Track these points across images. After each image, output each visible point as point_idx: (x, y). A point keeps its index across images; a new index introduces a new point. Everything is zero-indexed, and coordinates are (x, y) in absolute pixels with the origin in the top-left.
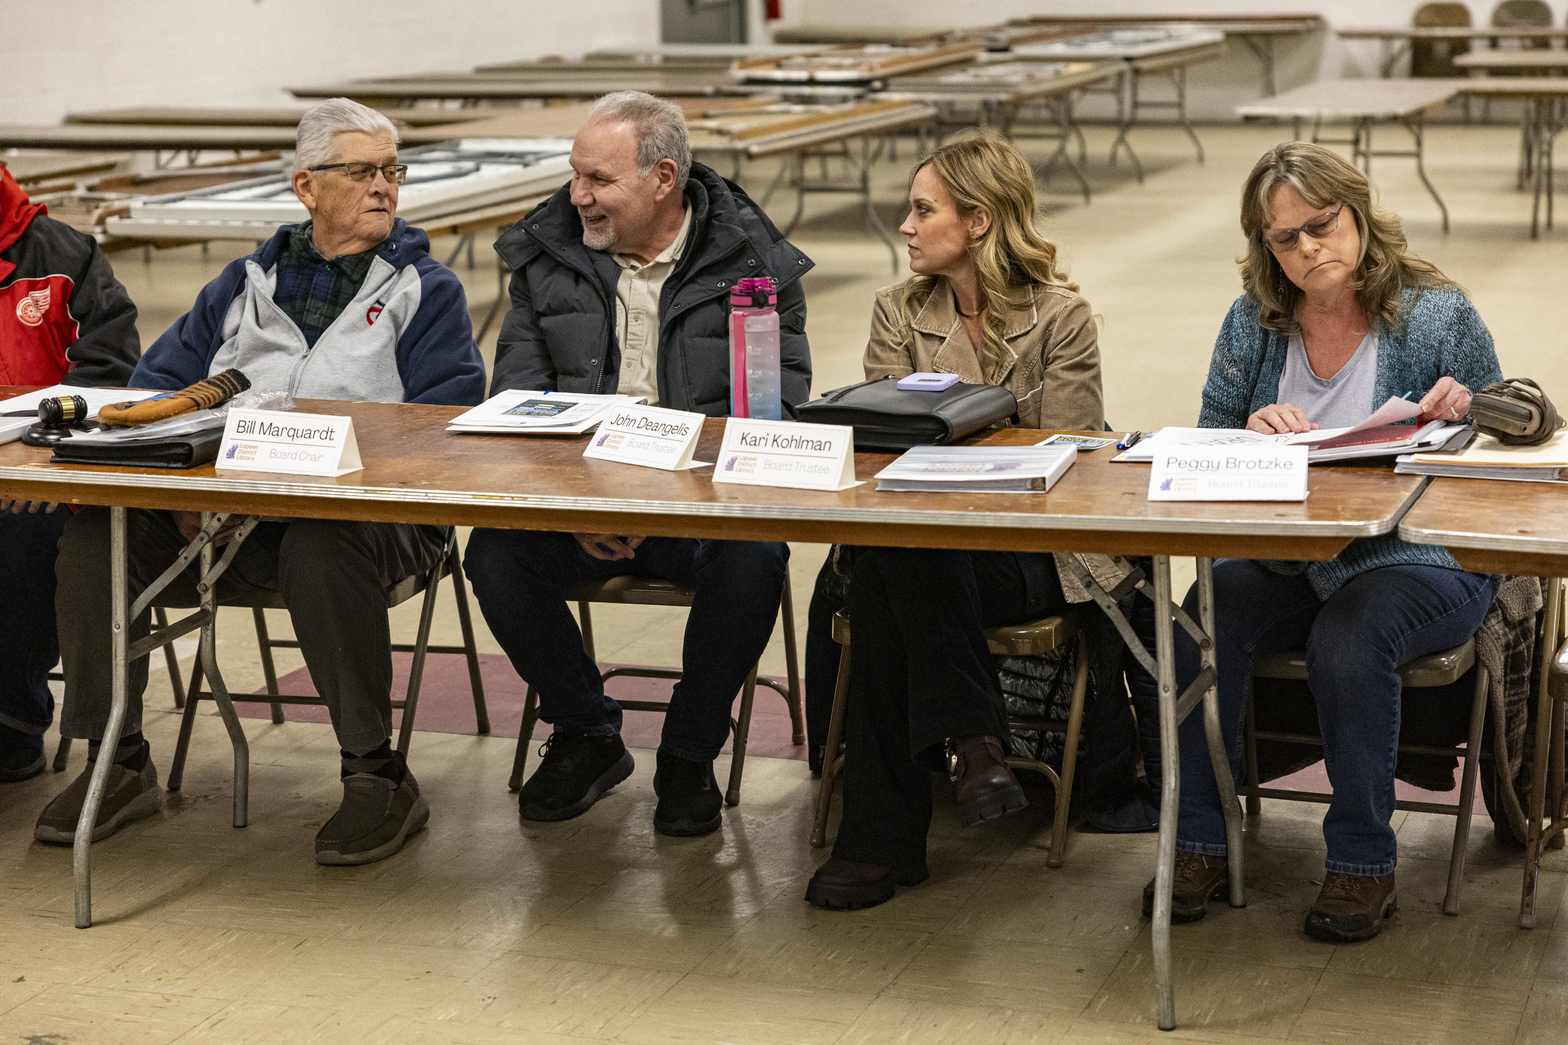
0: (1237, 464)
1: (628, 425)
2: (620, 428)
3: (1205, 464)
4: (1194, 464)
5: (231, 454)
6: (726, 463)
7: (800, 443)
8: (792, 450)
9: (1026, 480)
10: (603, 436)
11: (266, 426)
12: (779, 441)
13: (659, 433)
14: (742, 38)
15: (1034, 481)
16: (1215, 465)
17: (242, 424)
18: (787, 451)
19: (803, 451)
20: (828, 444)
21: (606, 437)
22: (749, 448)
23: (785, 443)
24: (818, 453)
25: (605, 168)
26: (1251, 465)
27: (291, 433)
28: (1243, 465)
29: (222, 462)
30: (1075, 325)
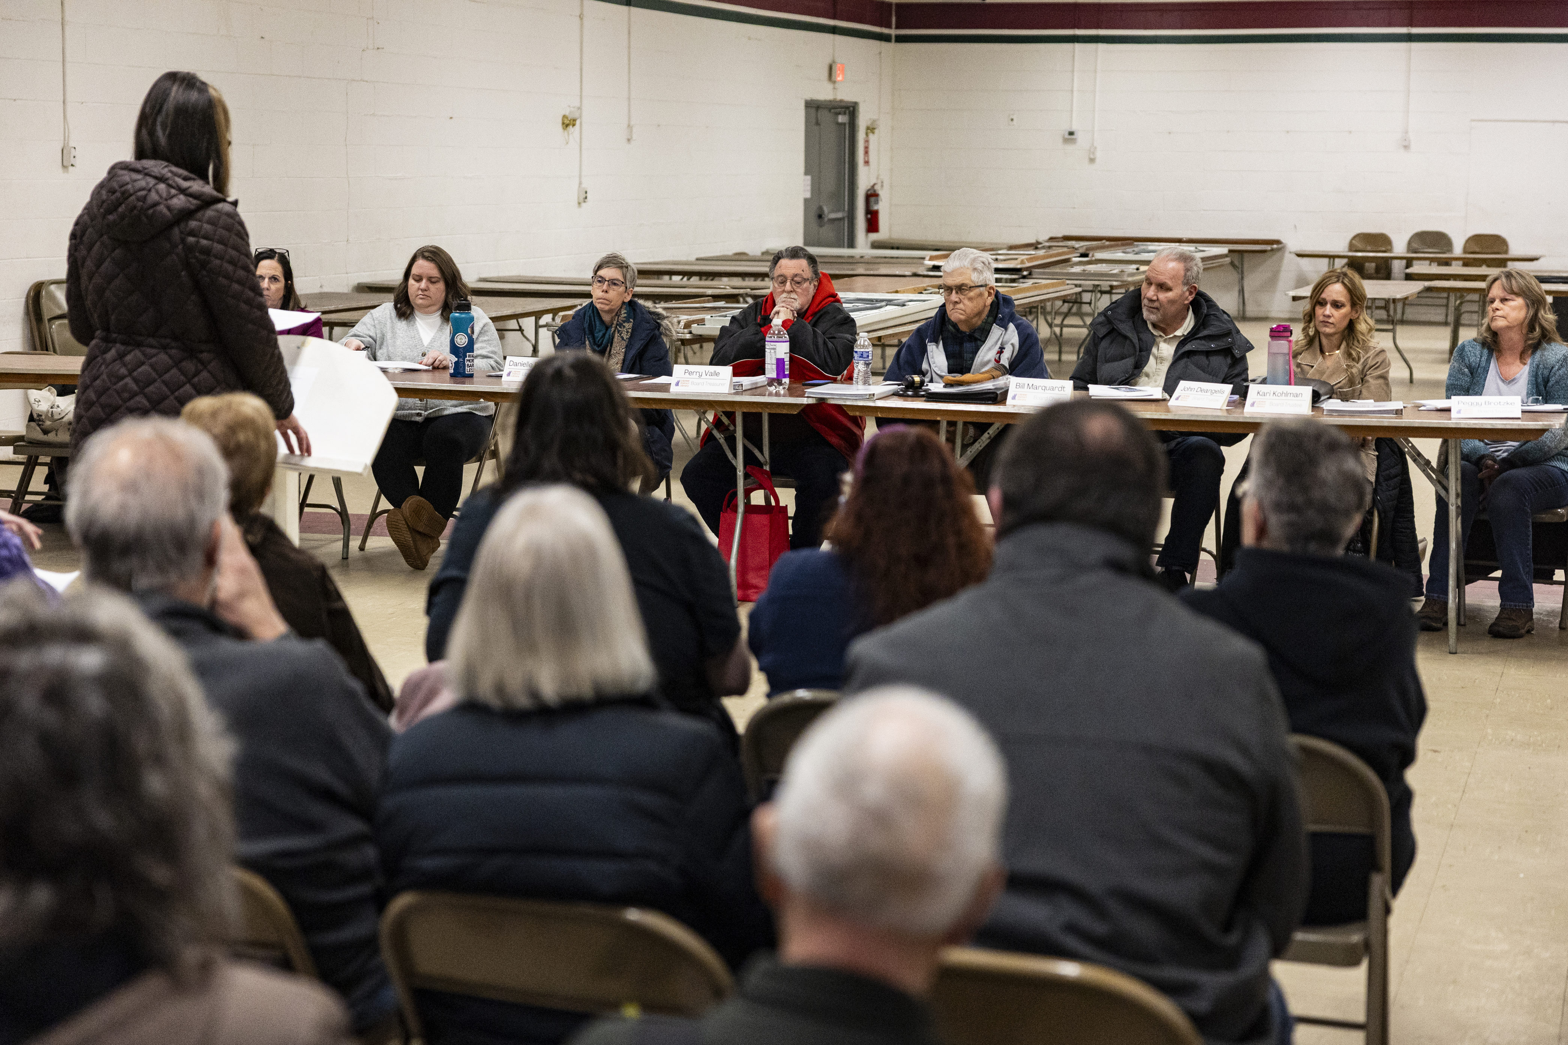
0: (1489, 403)
1: (1191, 390)
2: (1186, 392)
3: (1475, 404)
4: (1470, 404)
5: (1014, 398)
6: (1250, 404)
7: (1286, 394)
8: (1283, 397)
9: (1393, 410)
10: (1178, 396)
11: (1030, 385)
12: (1276, 394)
13: (1209, 394)
14: (852, 244)
15: (1397, 410)
16: (1480, 404)
17: (1018, 384)
18: (1281, 398)
19: (1289, 398)
20: (1300, 395)
21: (1179, 396)
22: (1261, 397)
23: (1279, 395)
24: (1296, 398)
25: (1170, 283)
26: (1496, 404)
27: (1044, 388)
28: (1492, 404)
29: (1009, 400)
30: (1379, 359)
